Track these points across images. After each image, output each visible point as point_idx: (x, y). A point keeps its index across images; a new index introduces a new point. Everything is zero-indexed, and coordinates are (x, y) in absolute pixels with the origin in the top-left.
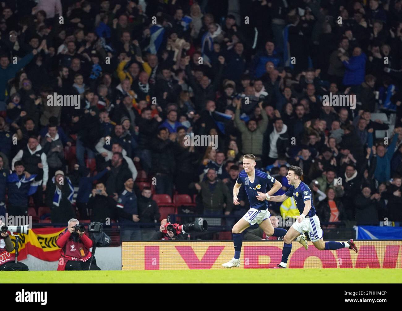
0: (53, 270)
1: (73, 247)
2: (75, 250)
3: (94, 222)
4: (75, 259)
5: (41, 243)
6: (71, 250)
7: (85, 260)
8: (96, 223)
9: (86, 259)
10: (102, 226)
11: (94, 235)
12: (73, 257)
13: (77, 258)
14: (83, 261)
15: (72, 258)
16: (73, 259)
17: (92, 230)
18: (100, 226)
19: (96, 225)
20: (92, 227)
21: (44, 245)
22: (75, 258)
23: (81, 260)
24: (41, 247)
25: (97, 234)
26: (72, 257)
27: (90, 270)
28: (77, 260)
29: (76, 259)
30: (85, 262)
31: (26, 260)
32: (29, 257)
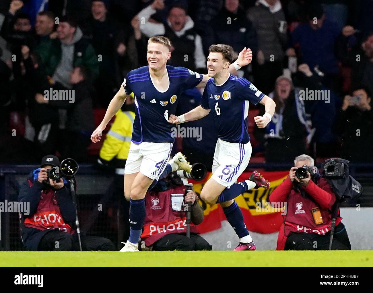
0: (269, 248)
1: (299, 206)
2: (303, 212)
3: (332, 160)
4: (303, 229)
5: (247, 199)
6: (296, 213)
7: (323, 232)
8: (336, 161)
9: (324, 230)
10: (348, 166)
11: (335, 183)
12: (300, 226)
13: (307, 228)
14: (319, 233)
15: (298, 227)
16: (299, 229)
17: (331, 173)
18: (345, 165)
19: (337, 164)
20: (331, 169)
21: (251, 203)
22: (303, 227)
23: (314, 231)
24: (247, 208)
25: (340, 180)
26: (297, 225)
27: (332, 250)
28: (307, 231)
29: (305, 229)
30: (322, 235)
31: (219, 230)
32: (225, 225)
